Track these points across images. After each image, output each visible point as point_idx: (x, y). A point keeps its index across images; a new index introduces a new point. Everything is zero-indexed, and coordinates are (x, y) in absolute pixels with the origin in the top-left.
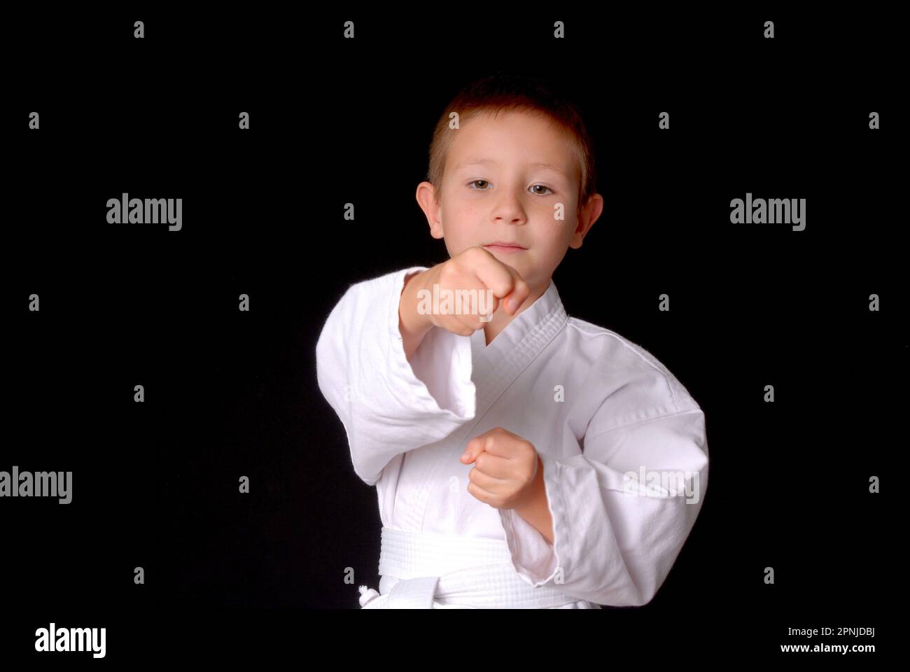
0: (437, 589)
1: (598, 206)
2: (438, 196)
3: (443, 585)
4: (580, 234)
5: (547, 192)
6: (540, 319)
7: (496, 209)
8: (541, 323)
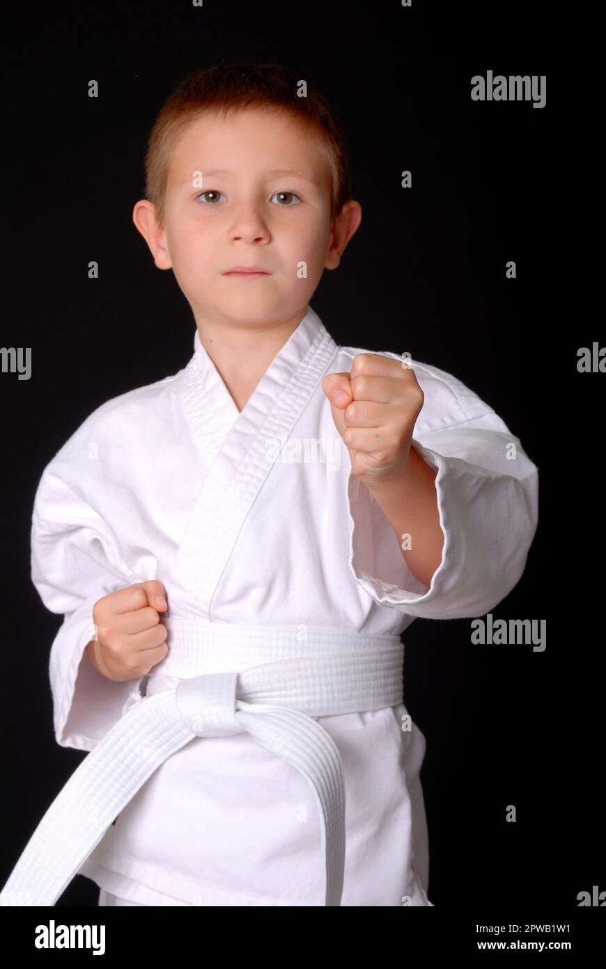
0: (239, 686)
1: (354, 215)
2: (160, 216)
3: (244, 681)
4: (335, 252)
5: (294, 200)
6: (302, 354)
7: (234, 227)
8: (306, 359)
